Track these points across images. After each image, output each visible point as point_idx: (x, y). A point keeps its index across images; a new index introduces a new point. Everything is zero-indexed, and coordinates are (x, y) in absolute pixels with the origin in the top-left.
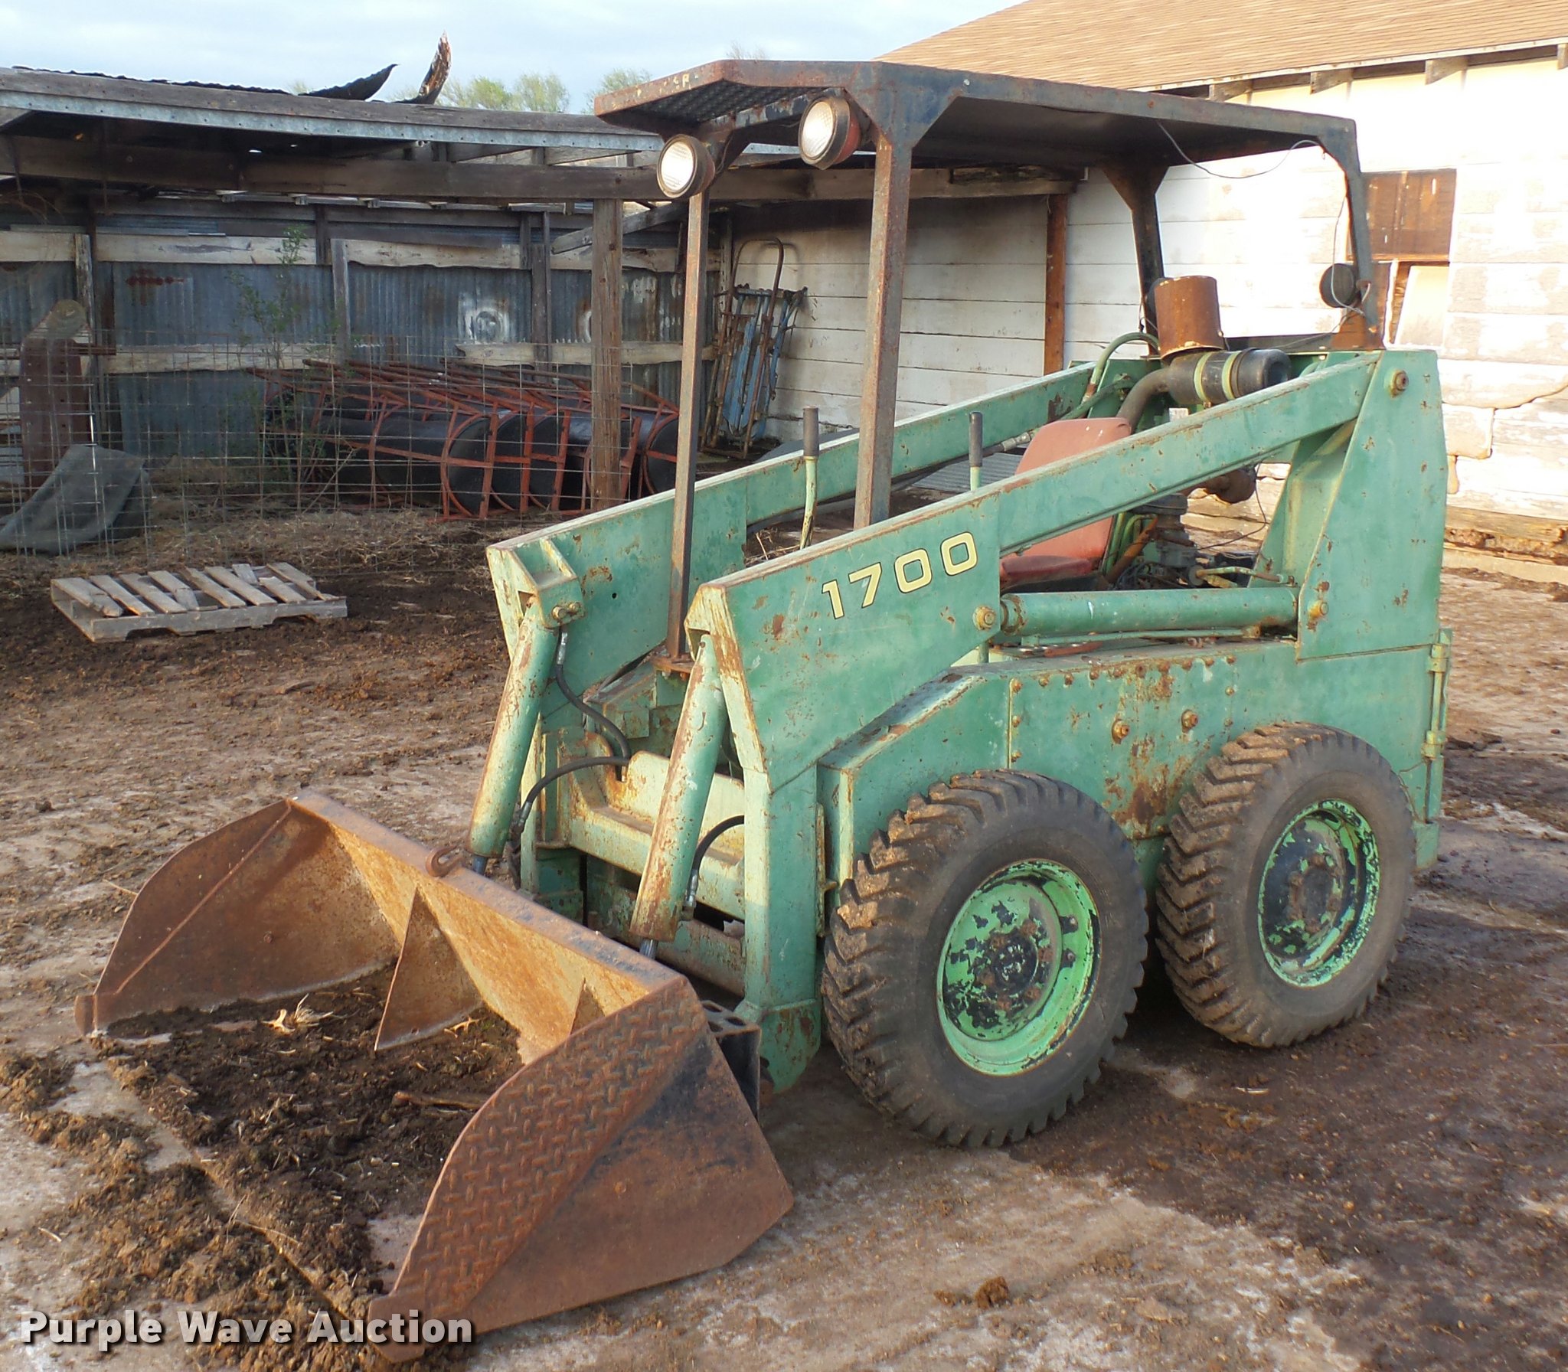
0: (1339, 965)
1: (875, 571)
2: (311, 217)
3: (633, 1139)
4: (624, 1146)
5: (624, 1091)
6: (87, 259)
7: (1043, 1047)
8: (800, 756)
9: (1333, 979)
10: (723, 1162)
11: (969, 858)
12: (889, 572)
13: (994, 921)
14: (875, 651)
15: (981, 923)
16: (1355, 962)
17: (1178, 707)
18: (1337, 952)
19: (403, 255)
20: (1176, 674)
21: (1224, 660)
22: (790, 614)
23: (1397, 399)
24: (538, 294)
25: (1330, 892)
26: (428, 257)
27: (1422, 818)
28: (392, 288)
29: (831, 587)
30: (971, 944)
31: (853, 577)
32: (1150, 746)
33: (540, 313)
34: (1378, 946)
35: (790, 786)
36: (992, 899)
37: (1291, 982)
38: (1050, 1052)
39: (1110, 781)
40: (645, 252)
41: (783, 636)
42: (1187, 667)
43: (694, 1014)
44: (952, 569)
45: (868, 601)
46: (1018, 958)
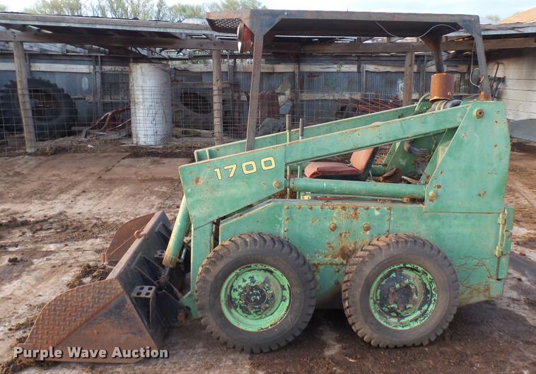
0: (416, 324)
1: (234, 166)
2: (356, 59)
3: (100, 320)
4: (97, 321)
5: (95, 306)
6: (297, 71)
7: (268, 325)
8: (205, 220)
9: (410, 329)
10: (132, 333)
11: (231, 260)
12: (239, 167)
13: (248, 281)
14: (233, 191)
15: (244, 281)
16: (422, 325)
17: (362, 222)
18: (416, 320)
19: (382, 69)
20: (361, 212)
21: (386, 208)
22: (202, 177)
23: (480, 120)
24: (421, 78)
25: (412, 297)
26: (389, 69)
27: (495, 277)
28: (378, 77)
29: (218, 170)
30: (239, 287)
31: (225, 168)
32: (348, 234)
33: (421, 84)
34: (434, 321)
35: (201, 228)
36: (250, 274)
37: (388, 326)
38: (270, 327)
39: (329, 244)
40: (456, 66)
41: (199, 183)
42: (368, 209)
43: (118, 289)
44: (264, 168)
45: (231, 175)
46: (258, 295)
